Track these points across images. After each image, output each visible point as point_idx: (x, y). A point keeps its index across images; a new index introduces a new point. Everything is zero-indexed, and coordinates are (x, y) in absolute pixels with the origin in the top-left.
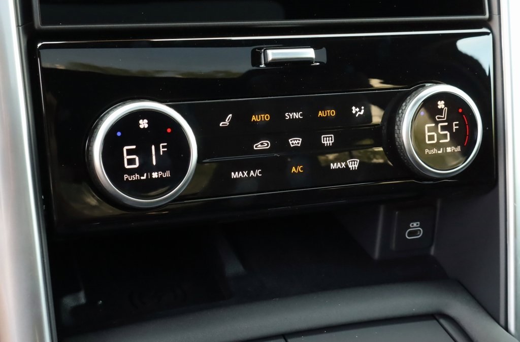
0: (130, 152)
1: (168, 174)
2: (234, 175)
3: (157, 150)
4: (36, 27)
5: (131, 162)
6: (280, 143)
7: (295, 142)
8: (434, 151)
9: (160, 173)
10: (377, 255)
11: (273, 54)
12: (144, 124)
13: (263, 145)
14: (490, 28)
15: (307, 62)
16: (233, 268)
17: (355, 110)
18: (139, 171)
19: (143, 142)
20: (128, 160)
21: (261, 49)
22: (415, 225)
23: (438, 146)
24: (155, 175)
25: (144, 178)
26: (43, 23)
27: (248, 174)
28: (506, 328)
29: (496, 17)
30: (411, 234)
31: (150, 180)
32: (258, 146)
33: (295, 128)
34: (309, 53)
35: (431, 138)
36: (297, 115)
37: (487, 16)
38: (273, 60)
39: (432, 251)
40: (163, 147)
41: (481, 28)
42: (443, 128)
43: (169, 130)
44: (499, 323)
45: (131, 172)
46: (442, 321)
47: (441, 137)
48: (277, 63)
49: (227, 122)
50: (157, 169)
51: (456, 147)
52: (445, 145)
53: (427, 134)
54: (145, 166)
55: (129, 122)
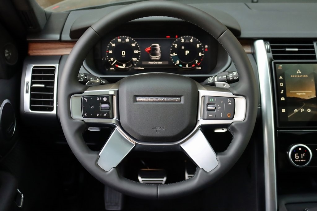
0: (297, 155)
1: (305, 160)
4: (277, 127)
5: (297, 157)
12: (300, 149)
18: (299, 159)
19: (300, 153)
24: (302, 160)
26: (279, 126)
31: (301, 161)
43: (306, 151)
45: (297, 159)
54: (300, 159)
55: (297, 149)
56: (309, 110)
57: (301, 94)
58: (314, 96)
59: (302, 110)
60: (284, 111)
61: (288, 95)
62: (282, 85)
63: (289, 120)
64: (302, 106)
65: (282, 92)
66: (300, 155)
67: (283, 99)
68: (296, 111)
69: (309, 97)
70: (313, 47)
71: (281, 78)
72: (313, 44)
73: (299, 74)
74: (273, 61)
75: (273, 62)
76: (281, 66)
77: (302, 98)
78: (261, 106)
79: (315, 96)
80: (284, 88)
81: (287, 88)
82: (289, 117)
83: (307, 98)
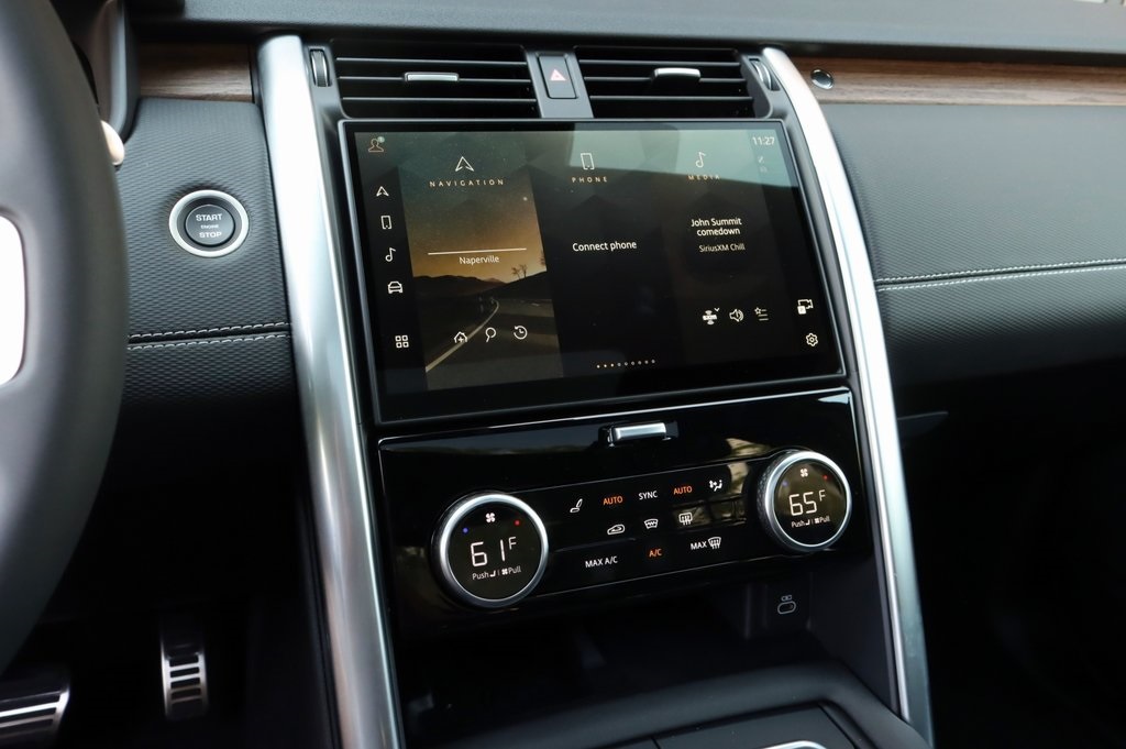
0: (477, 549)
1: (518, 570)
2: (589, 564)
3: (506, 545)
4: (376, 422)
5: (479, 559)
6: (635, 526)
7: (651, 523)
8: (801, 524)
9: (511, 569)
10: (747, 632)
11: (621, 432)
12: (490, 518)
13: (616, 530)
14: (849, 386)
15: (658, 437)
16: (592, 659)
17: (712, 484)
18: (488, 568)
19: (490, 537)
20: (476, 557)
21: (608, 427)
22: (787, 598)
23: (804, 518)
24: (505, 572)
25: (494, 575)
26: (383, 420)
27: (603, 562)
28: (899, 714)
29: (854, 374)
30: (783, 609)
31: (500, 576)
32: (613, 531)
33: (650, 509)
34: (660, 428)
35: (797, 509)
36: (651, 495)
37: (845, 373)
38: (622, 438)
39: (809, 625)
40: (512, 541)
41: (839, 386)
42: (809, 498)
43: (518, 522)
44: (890, 709)
45: (480, 570)
47: (807, 507)
48: (627, 441)
49: (577, 508)
50: (506, 565)
51: (824, 517)
52: (814, 516)
53: (792, 505)
54: (495, 563)
55: (476, 515)
56: (521, 333)
57: (477, 260)
58: (536, 267)
59: (491, 333)
60: (402, 342)
61: (418, 270)
62: (386, 222)
63: (432, 386)
64: (487, 313)
65: (389, 258)
66: (492, 550)
67: (395, 288)
68: (462, 338)
69: (516, 272)
70: (525, 72)
71: (382, 191)
72: (524, 60)
73: (465, 174)
74: (343, 118)
75: (340, 124)
76: (381, 139)
77: (483, 277)
78: (289, 330)
79: (544, 269)
80: (400, 239)
81: (414, 237)
82: (428, 369)
83: (508, 278)
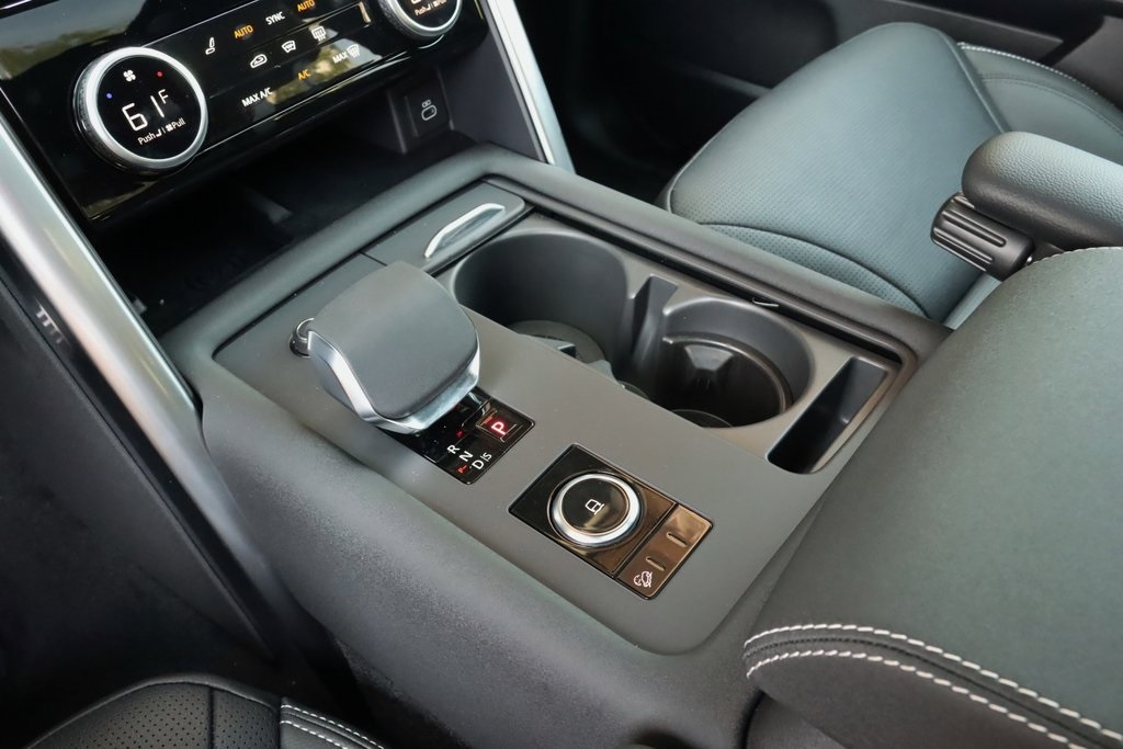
2: (246, 102)
3: (158, 99)
6: (275, 53)
7: (289, 46)
8: (423, 10)
9: (174, 124)
10: (403, 148)
13: (259, 61)
16: (277, 213)
20: (133, 121)
22: (427, 104)
23: (424, 4)
25: (160, 134)
27: (259, 96)
28: (547, 162)
30: (427, 114)
32: (255, 63)
33: (282, 31)
36: (278, 17)
39: (452, 125)
44: (538, 160)
46: (490, 181)
49: (212, 48)
50: (171, 118)
